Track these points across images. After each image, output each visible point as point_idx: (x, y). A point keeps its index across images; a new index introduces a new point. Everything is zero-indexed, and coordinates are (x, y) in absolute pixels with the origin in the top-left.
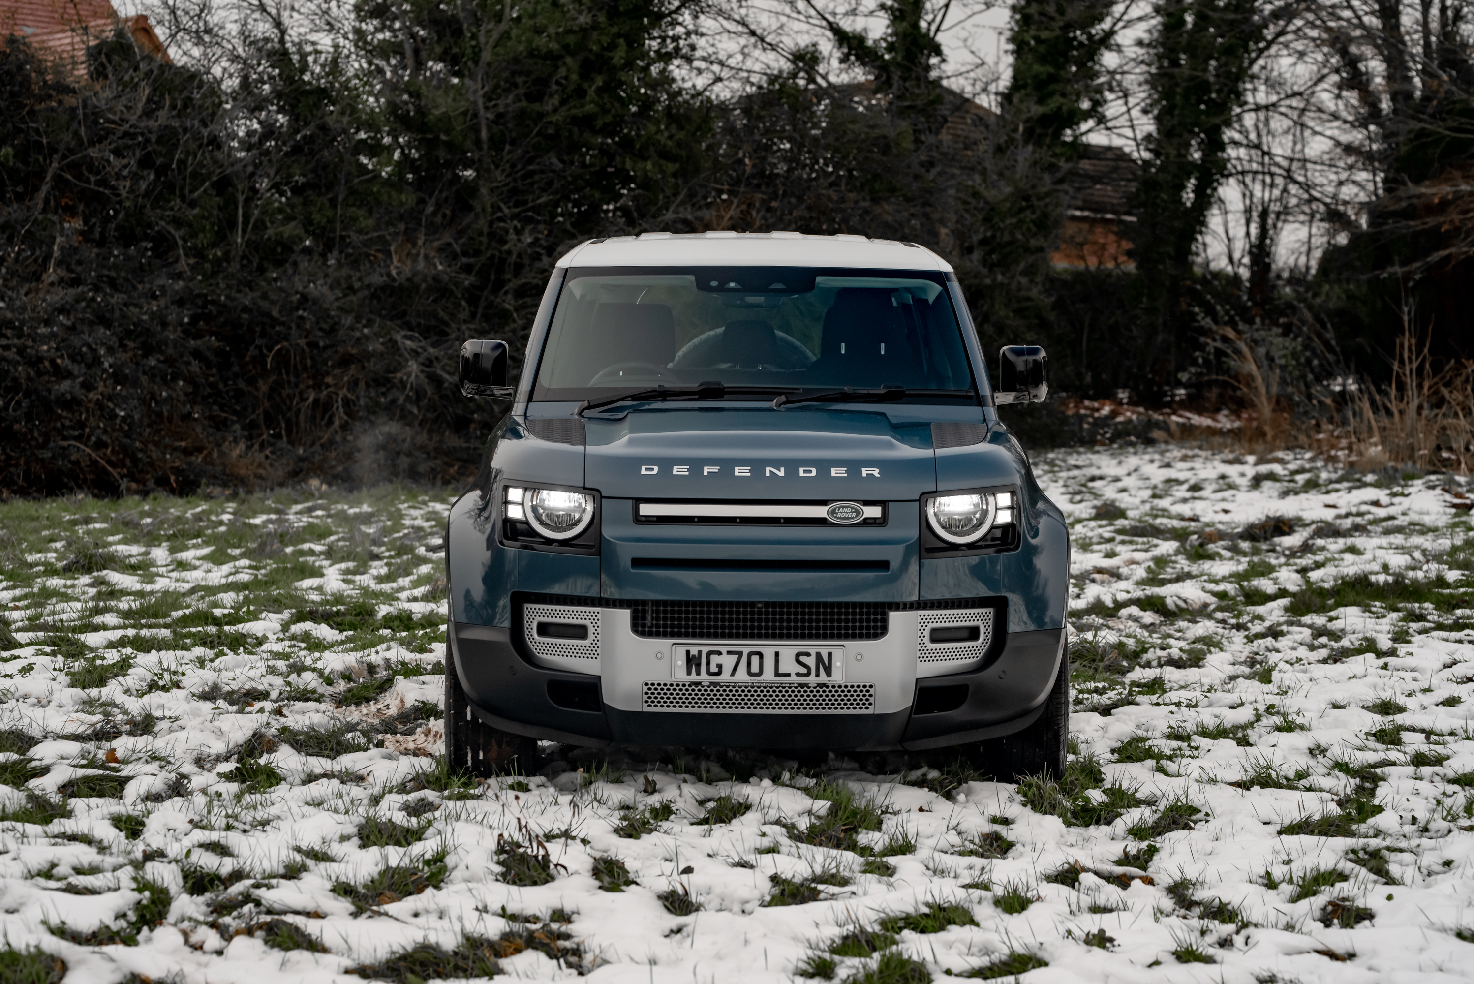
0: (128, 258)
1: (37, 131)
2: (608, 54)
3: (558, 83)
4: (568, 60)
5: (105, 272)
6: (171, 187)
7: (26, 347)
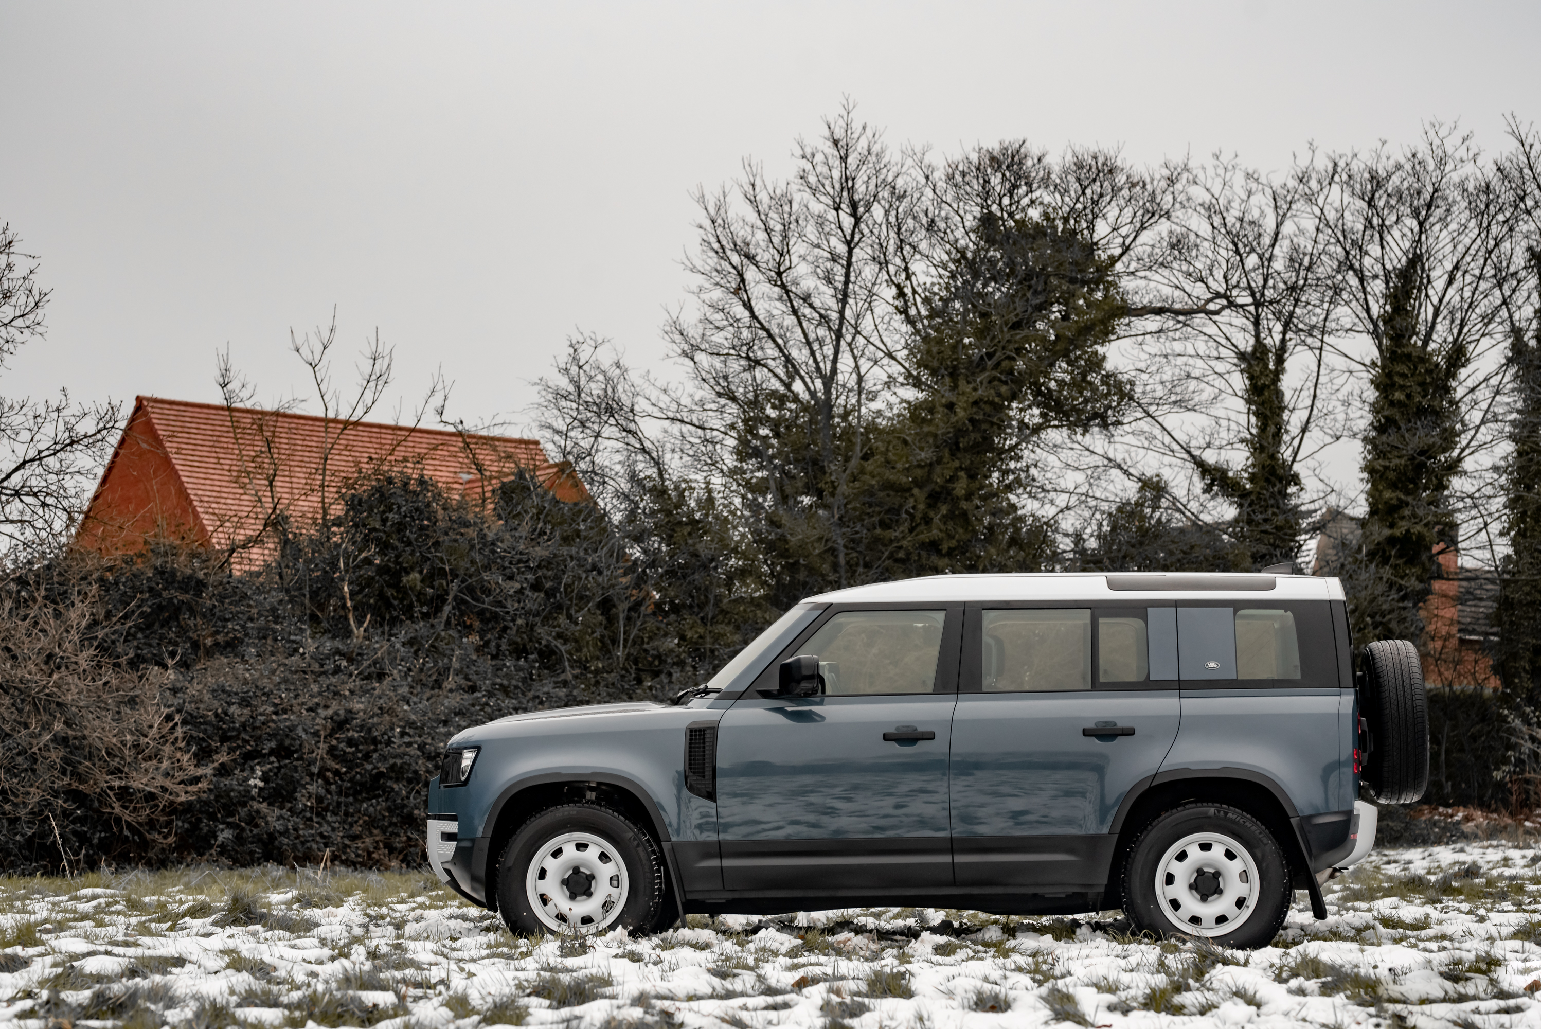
0: (519, 669)
1: (441, 560)
2: (950, 485)
3: (907, 512)
4: (916, 491)
5: (498, 680)
6: (559, 607)
7: (426, 744)
